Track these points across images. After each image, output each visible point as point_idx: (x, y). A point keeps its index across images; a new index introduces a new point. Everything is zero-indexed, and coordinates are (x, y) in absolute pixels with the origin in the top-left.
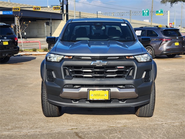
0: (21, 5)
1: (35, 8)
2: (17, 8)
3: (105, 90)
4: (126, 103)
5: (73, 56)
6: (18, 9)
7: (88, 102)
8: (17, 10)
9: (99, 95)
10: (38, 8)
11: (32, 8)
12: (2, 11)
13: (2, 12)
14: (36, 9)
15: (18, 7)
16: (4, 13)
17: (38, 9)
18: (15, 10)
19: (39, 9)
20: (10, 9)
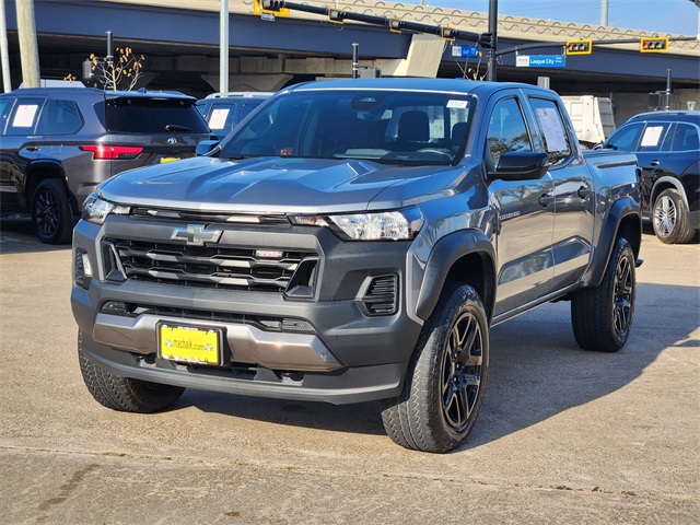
0: (607, 34)
1: (648, 44)
2: (581, 45)
3: (206, 329)
4: (304, 386)
5: (133, 207)
6: (583, 48)
7: (185, 368)
8: (579, 50)
9: (188, 345)
10: (658, 44)
11: (639, 41)
12: (527, 55)
13: (528, 57)
14: (653, 46)
15: (585, 40)
16: (534, 62)
17: (660, 46)
18: (573, 50)
19: (663, 47)
20: (556, 48)
